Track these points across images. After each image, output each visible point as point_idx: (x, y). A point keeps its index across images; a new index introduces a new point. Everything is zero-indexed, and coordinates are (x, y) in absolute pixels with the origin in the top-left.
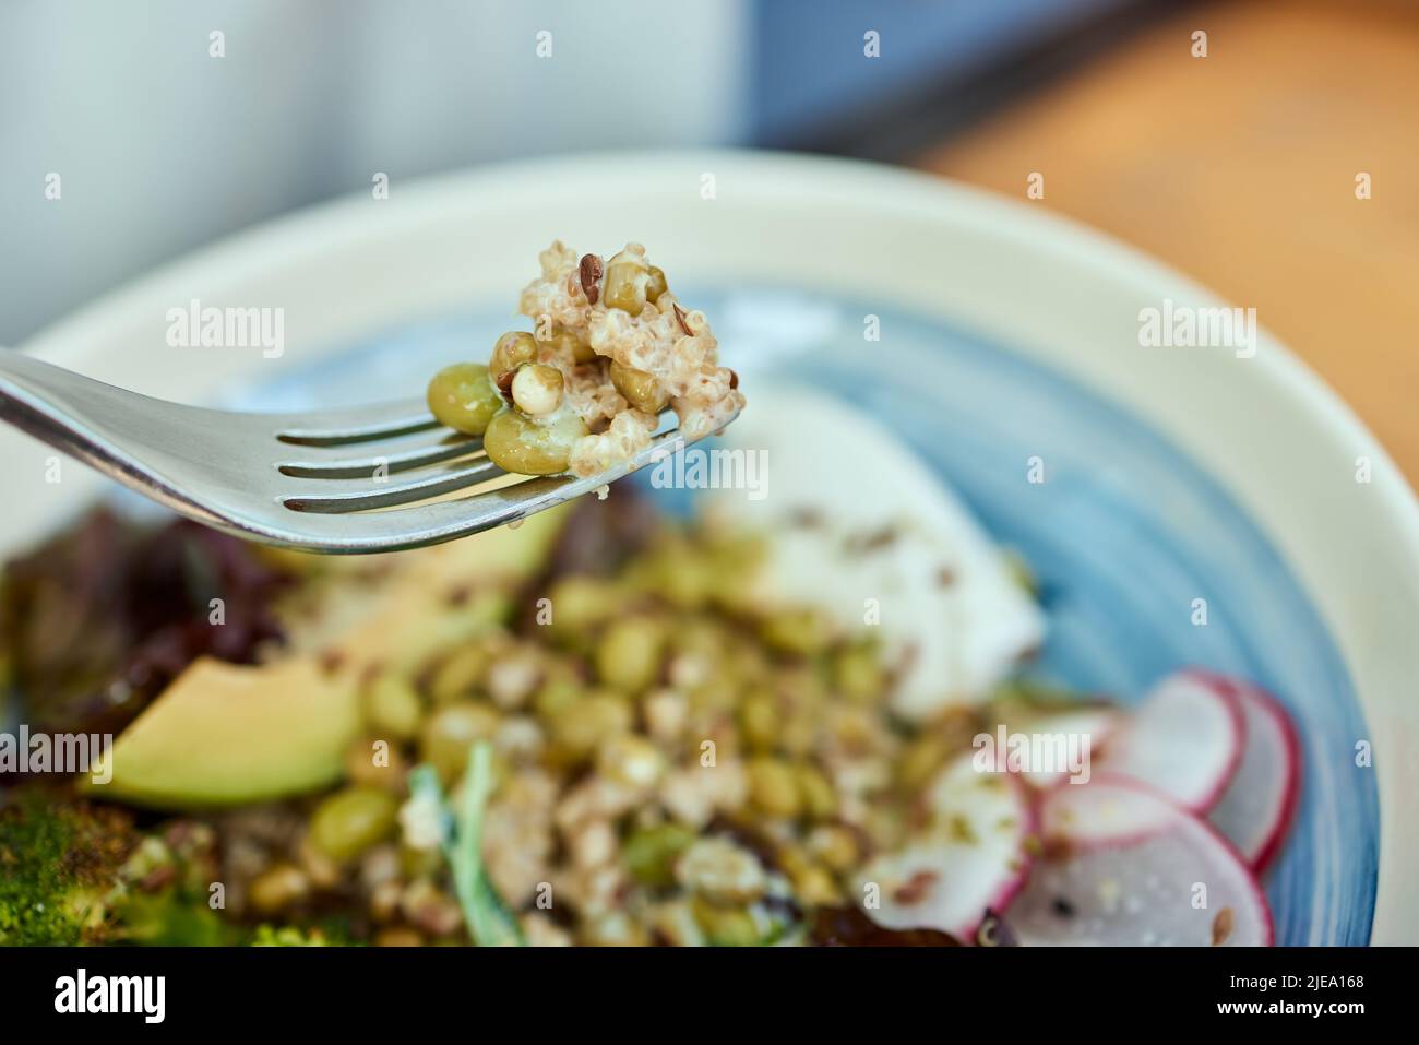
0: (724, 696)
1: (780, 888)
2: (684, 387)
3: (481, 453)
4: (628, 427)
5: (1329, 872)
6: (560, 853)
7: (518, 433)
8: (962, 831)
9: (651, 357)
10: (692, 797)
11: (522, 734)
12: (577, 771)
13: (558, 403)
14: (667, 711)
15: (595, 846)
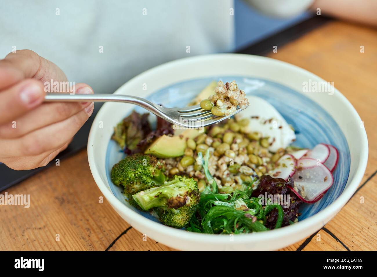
0: (244, 145)
1: (255, 174)
2: (242, 102)
3: (211, 112)
4: (233, 108)
5: (343, 171)
6: (218, 168)
7: (217, 110)
8: (284, 165)
9: (237, 97)
10: (240, 160)
11: (212, 149)
12: (221, 156)
13: (223, 105)
14: (235, 147)
15: (224, 167)
